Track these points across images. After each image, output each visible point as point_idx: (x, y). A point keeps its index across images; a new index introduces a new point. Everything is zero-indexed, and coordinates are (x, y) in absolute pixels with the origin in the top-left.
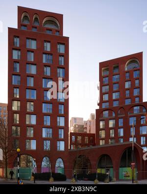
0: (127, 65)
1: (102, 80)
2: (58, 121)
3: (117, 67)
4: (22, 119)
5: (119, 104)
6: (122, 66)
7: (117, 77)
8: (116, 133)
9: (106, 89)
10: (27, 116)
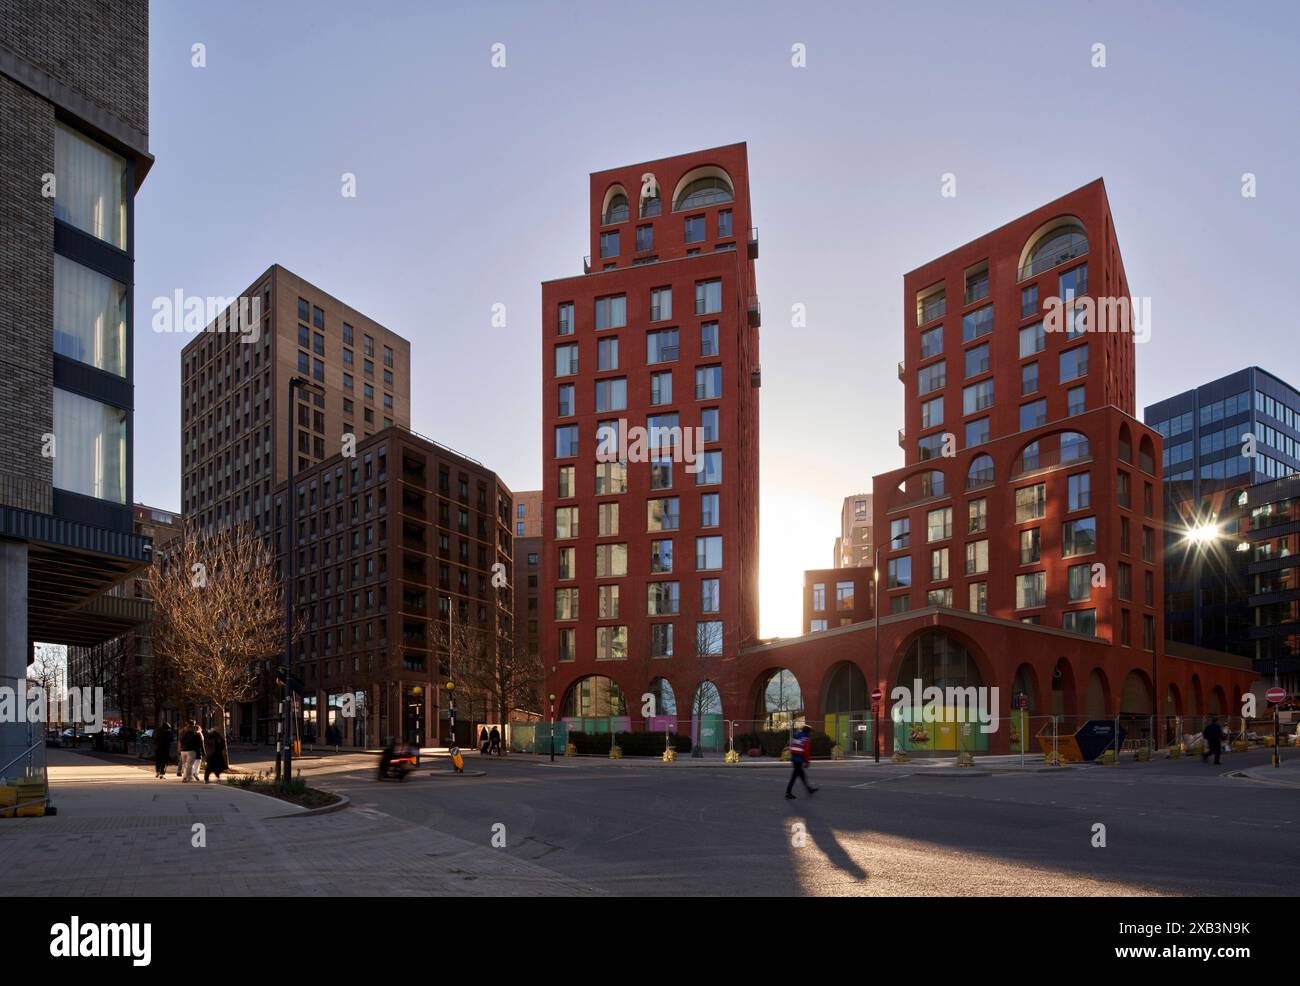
0: (1034, 251)
1: (920, 341)
2: (700, 552)
3: (984, 273)
4: (587, 563)
5: (991, 435)
6: (1000, 266)
7: (981, 316)
8: (958, 562)
9: (933, 377)
10: (601, 549)
